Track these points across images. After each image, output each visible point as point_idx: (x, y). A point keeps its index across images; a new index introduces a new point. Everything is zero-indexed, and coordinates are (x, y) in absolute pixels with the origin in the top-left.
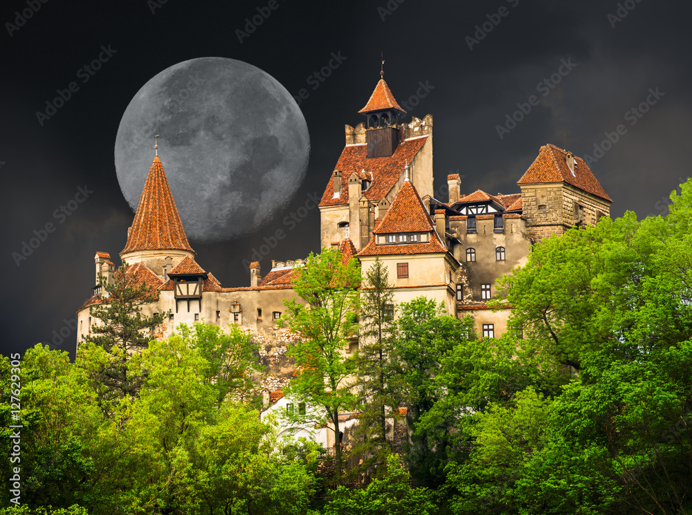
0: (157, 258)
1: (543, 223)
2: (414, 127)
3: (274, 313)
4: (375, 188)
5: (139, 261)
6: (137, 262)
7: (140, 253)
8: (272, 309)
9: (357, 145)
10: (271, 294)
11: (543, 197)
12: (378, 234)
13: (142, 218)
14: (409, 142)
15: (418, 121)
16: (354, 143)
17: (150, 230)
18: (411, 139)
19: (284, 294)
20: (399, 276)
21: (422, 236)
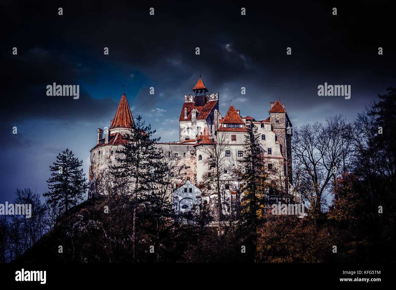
0: (125, 131)
1: (278, 127)
2: (212, 96)
3: (176, 154)
4: (201, 116)
5: (118, 132)
6: (117, 132)
7: (119, 128)
8: (175, 152)
9: (189, 102)
10: (174, 146)
11: (278, 117)
12: (223, 123)
13: (119, 116)
14: (210, 102)
15: (214, 94)
16: (188, 101)
17: (122, 120)
18: (211, 101)
19: (180, 146)
20: (232, 140)
21: (241, 125)
